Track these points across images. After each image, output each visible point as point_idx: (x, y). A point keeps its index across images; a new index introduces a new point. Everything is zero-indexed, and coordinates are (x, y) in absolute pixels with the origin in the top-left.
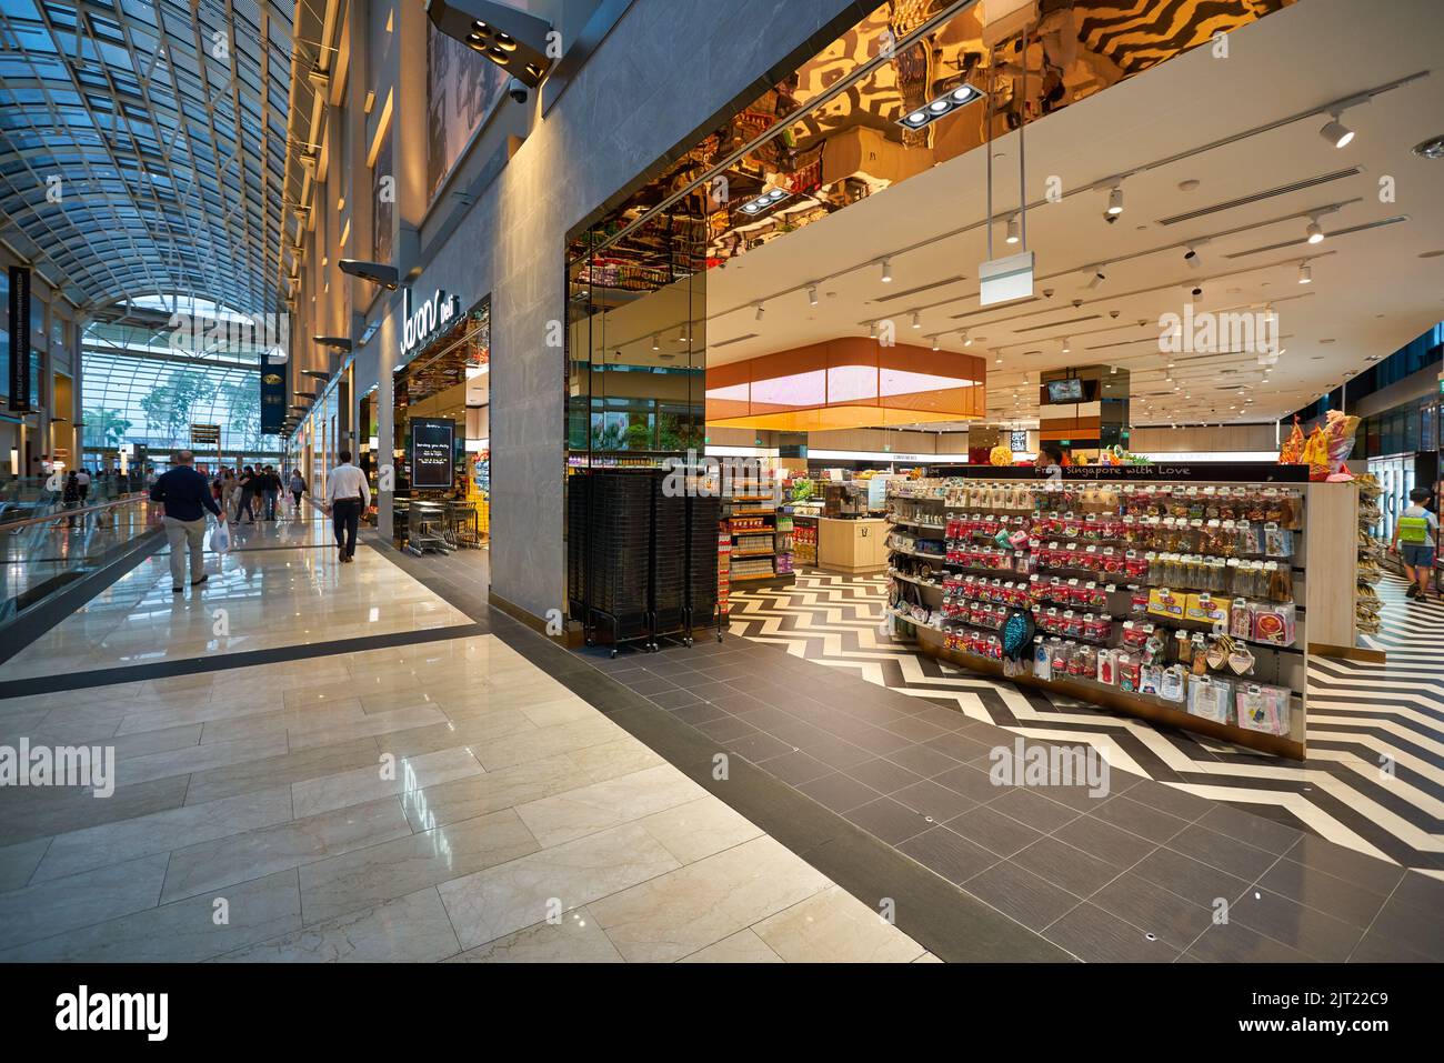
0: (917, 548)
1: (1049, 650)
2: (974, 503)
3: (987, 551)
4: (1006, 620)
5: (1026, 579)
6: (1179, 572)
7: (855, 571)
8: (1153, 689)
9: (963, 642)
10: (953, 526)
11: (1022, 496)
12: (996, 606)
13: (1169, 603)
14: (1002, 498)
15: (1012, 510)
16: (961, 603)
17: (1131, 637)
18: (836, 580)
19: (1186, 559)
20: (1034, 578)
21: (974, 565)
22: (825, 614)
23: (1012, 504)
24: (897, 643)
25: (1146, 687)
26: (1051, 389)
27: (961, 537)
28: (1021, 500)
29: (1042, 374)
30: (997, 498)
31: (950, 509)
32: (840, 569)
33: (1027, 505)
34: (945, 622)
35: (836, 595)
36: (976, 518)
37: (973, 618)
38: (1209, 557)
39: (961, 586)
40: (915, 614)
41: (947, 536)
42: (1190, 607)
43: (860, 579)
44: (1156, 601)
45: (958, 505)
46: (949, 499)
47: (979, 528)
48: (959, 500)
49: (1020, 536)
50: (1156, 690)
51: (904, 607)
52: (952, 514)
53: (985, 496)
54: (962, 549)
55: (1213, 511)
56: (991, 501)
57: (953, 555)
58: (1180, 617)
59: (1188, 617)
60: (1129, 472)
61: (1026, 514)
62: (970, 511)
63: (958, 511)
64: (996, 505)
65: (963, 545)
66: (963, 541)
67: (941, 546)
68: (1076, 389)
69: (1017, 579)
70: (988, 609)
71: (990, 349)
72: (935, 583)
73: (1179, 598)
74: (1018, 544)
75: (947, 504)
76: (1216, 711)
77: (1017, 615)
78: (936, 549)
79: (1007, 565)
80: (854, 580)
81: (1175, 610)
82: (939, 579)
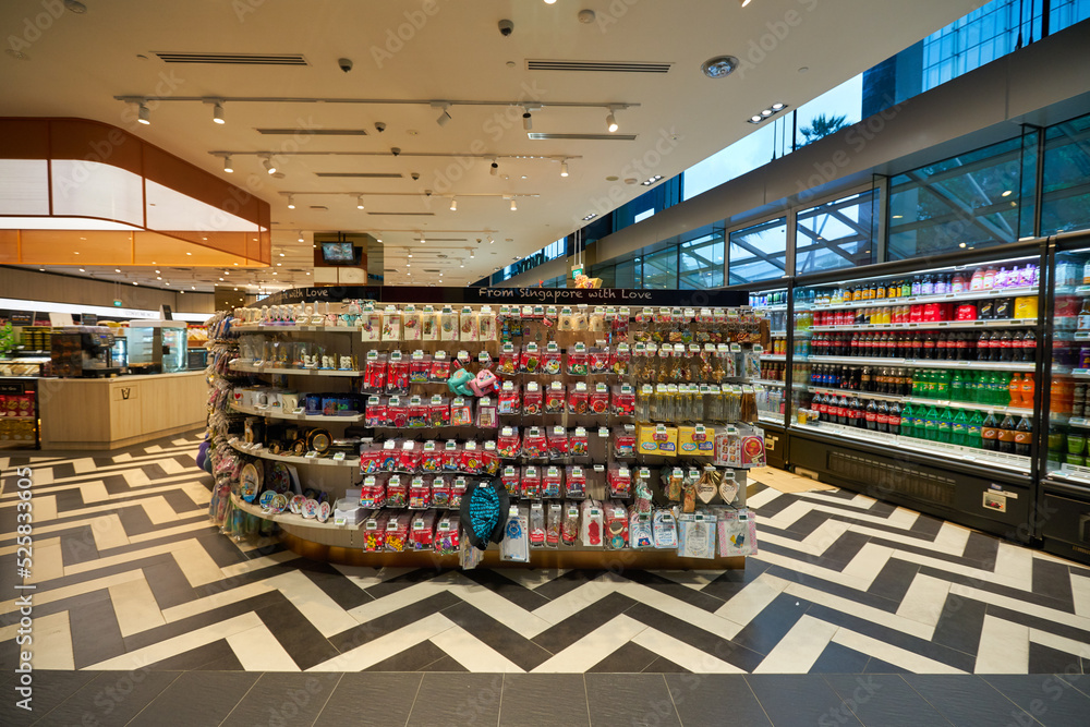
0: (308, 408)
1: (524, 523)
2: (411, 334)
3: (437, 401)
4: (466, 494)
5: (493, 435)
6: (670, 403)
7: (112, 447)
8: (647, 539)
9: (395, 538)
10: (376, 370)
11: (486, 322)
12: (451, 477)
13: (661, 441)
14: (455, 326)
15: (471, 343)
16: (395, 482)
17: (619, 486)
18: (84, 465)
19: (683, 389)
20: (507, 431)
21: (413, 424)
22: (85, 535)
23: (471, 334)
24: (253, 555)
25: (641, 540)
26: (325, 249)
27: (390, 386)
28: (483, 328)
29: (316, 235)
30: (448, 327)
31: (370, 345)
32: (86, 447)
33: (491, 335)
34: (365, 513)
35: (93, 492)
36: (418, 355)
37: (413, 500)
38: (703, 385)
39: (392, 457)
40: (294, 507)
41: (366, 385)
42: (682, 440)
43: (126, 457)
44: (648, 441)
45: (386, 338)
46: (368, 329)
47: (420, 370)
48: (388, 330)
49: (485, 378)
50: (650, 540)
51: (276, 502)
52: (375, 352)
53: (429, 325)
54: (395, 402)
55: (705, 336)
56: (439, 332)
57: (376, 412)
58: (674, 454)
59: (682, 452)
60: (591, 296)
61: (490, 347)
62: (406, 347)
63: (385, 348)
64: (447, 336)
65: (395, 397)
66: (395, 390)
67: (358, 402)
68: (347, 252)
69: (481, 436)
70: (439, 484)
71: (281, 193)
72: (346, 458)
73: (670, 432)
74: (482, 389)
75: (366, 337)
76: (706, 547)
77: (483, 485)
78: (345, 407)
79: (464, 419)
80: (116, 459)
81: (669, 447)
82: (354, 451)
